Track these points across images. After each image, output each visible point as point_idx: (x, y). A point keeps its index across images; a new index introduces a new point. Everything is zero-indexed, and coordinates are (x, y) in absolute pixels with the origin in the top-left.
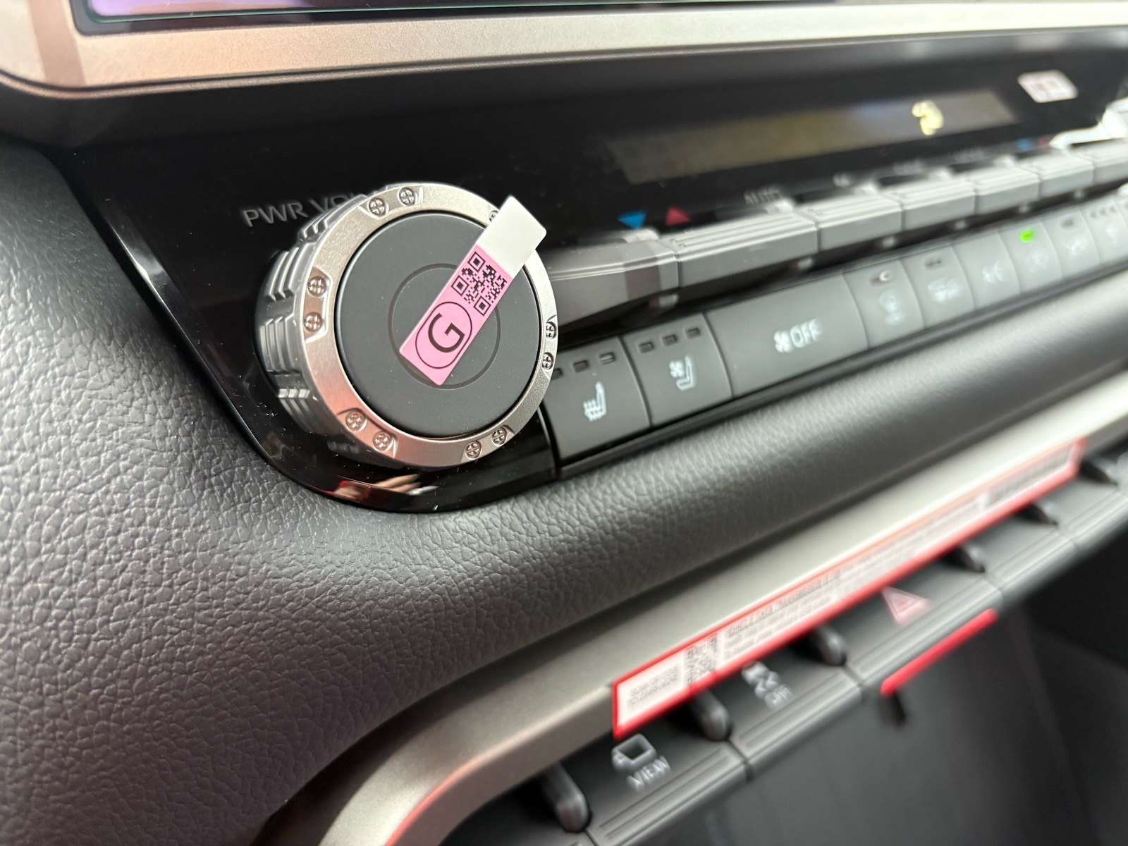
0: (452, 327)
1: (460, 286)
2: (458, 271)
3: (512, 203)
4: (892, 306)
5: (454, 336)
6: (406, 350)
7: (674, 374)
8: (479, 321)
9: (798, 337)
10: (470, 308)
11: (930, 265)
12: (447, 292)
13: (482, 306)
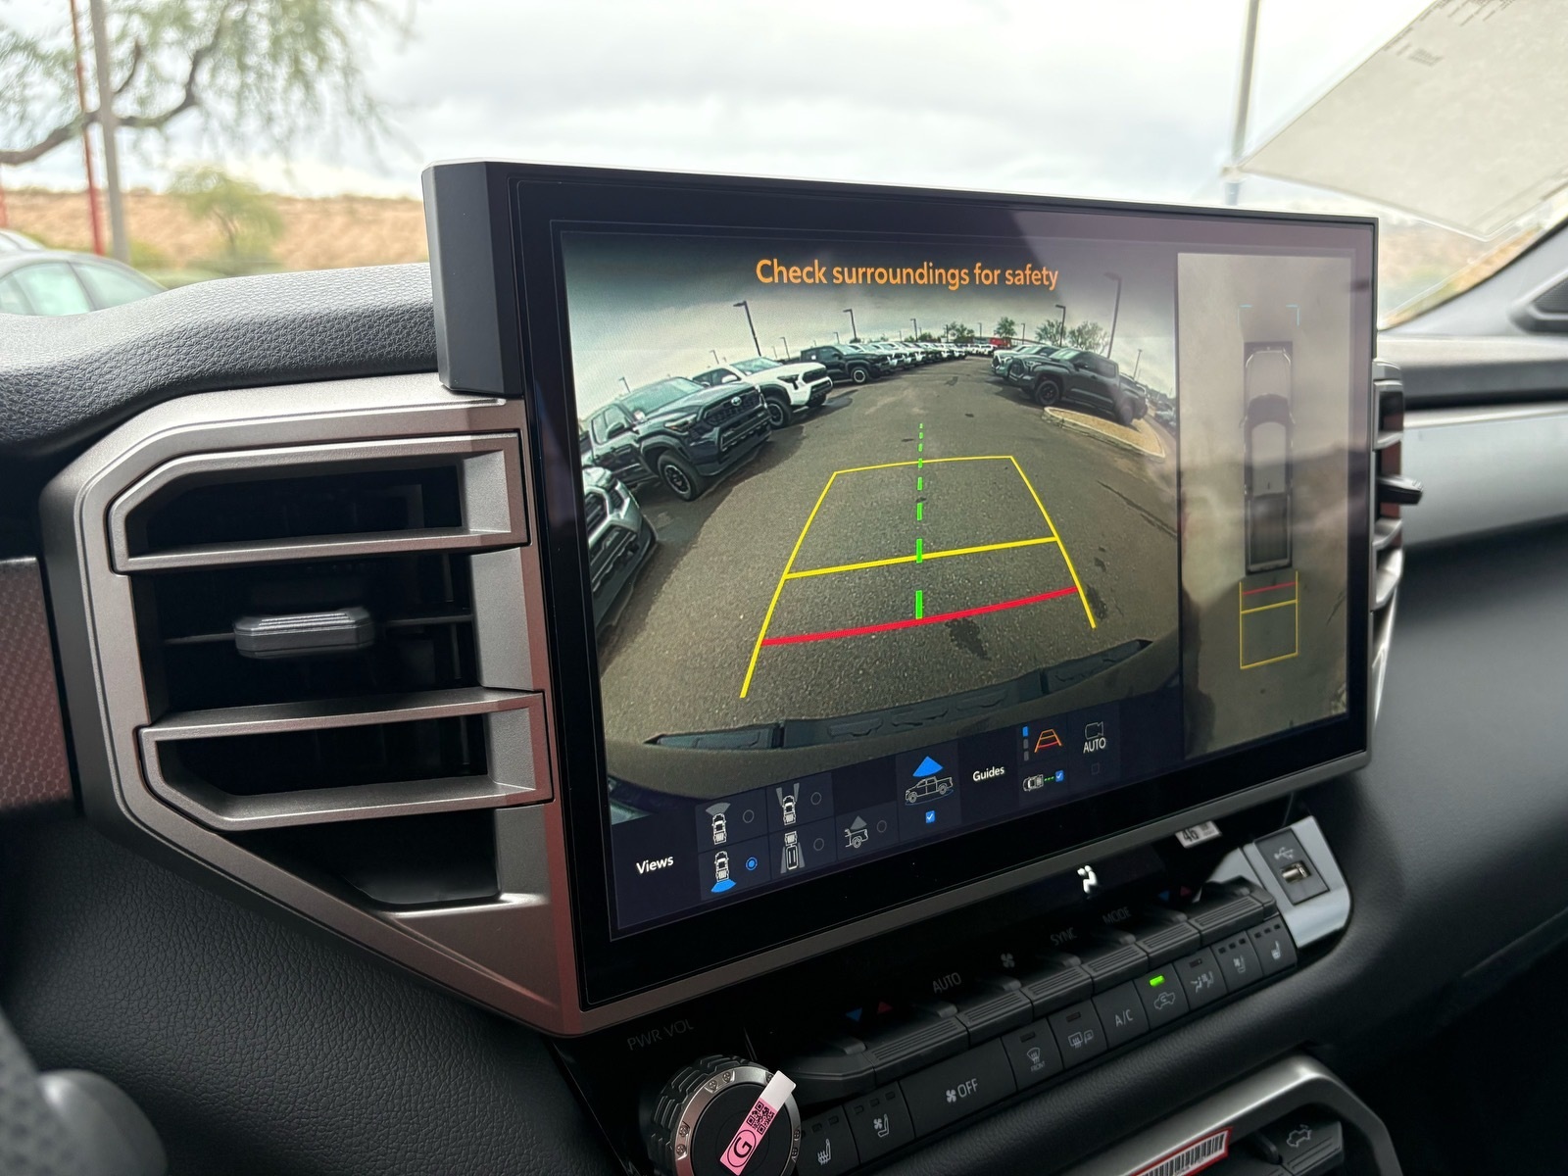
0: (746, 1143)
1: (751, 1121)
2: (750, 1113)
3: (779, 1073)
4: (1035, 1058)
5: (747, 1148)
6: (723, 1159)
7: (876, 1127)
8: (759, 1137)
9: (963, 1092)
10: (755, 1131)
11: (1071, 1019)
12: (745, 1126)
13: (761, 1129)
